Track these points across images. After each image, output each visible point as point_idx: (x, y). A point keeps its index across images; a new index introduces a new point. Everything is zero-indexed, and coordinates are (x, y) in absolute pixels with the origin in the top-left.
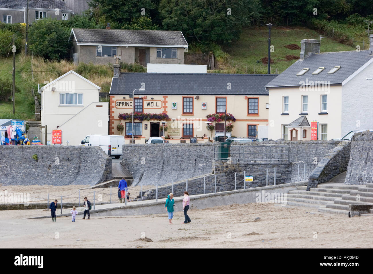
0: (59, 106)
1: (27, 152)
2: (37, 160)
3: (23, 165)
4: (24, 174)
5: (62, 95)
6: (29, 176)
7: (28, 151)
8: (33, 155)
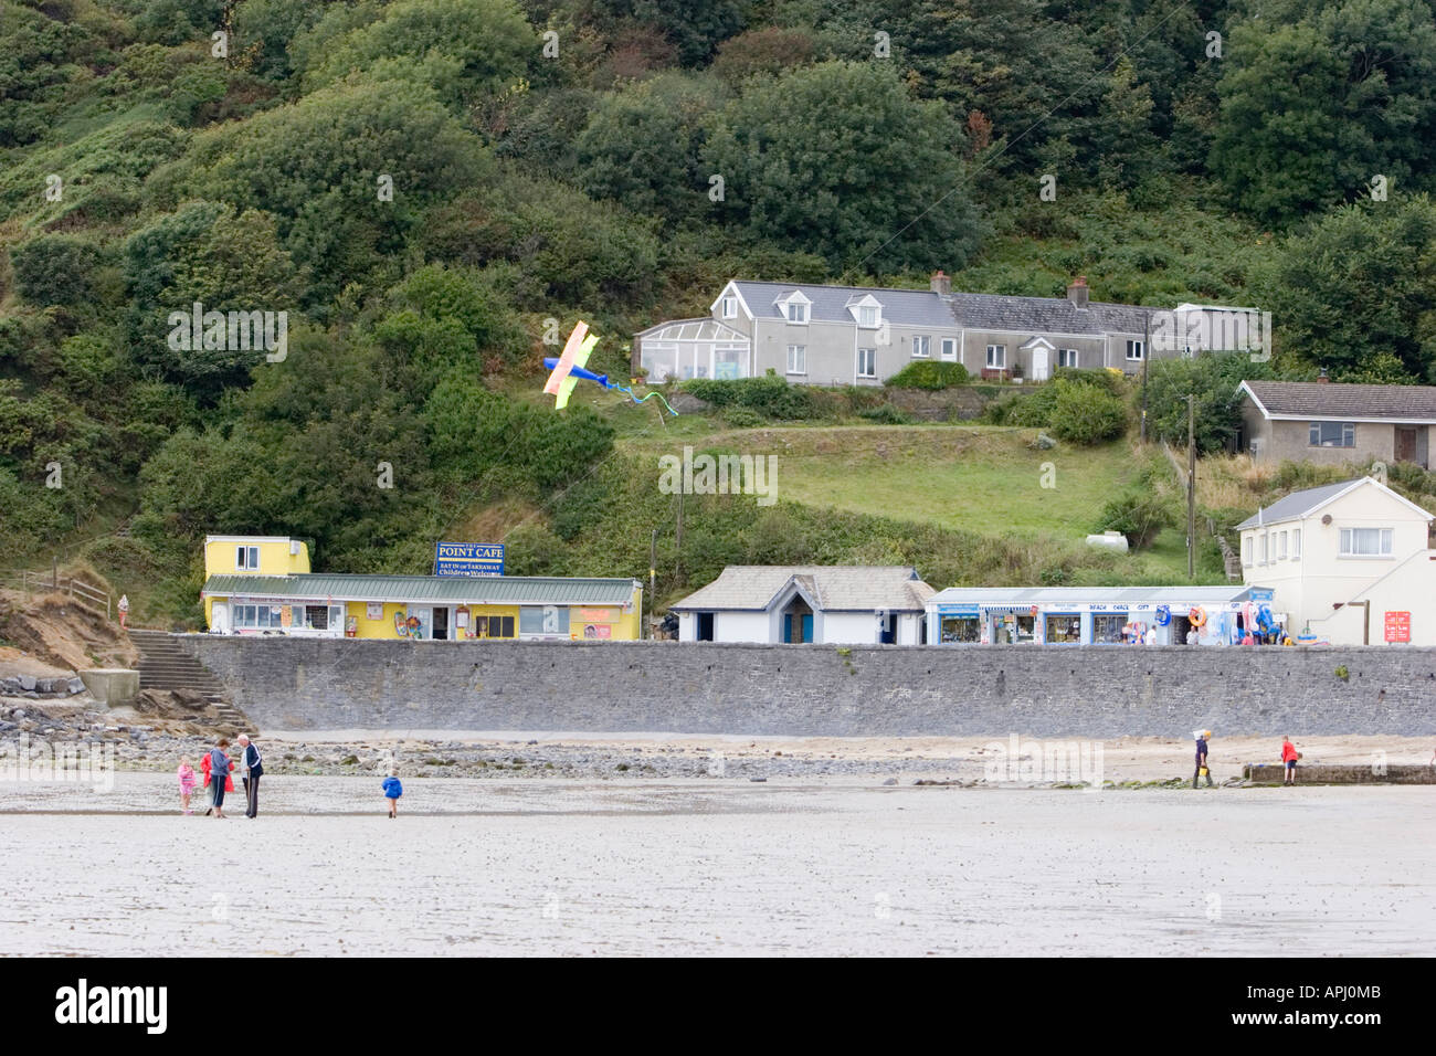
0: (1339, 558)
1: (1318, 661)
2: (1346, 680)
3: (1309, 690)
4: (1314, 709)
5: (1345, 531)
6: (1326, 716)
7: (1322, 658)
8: (1335, 667)
